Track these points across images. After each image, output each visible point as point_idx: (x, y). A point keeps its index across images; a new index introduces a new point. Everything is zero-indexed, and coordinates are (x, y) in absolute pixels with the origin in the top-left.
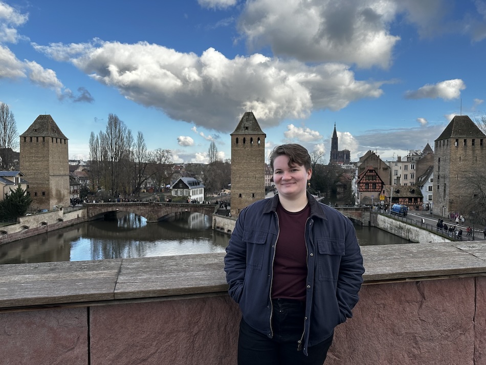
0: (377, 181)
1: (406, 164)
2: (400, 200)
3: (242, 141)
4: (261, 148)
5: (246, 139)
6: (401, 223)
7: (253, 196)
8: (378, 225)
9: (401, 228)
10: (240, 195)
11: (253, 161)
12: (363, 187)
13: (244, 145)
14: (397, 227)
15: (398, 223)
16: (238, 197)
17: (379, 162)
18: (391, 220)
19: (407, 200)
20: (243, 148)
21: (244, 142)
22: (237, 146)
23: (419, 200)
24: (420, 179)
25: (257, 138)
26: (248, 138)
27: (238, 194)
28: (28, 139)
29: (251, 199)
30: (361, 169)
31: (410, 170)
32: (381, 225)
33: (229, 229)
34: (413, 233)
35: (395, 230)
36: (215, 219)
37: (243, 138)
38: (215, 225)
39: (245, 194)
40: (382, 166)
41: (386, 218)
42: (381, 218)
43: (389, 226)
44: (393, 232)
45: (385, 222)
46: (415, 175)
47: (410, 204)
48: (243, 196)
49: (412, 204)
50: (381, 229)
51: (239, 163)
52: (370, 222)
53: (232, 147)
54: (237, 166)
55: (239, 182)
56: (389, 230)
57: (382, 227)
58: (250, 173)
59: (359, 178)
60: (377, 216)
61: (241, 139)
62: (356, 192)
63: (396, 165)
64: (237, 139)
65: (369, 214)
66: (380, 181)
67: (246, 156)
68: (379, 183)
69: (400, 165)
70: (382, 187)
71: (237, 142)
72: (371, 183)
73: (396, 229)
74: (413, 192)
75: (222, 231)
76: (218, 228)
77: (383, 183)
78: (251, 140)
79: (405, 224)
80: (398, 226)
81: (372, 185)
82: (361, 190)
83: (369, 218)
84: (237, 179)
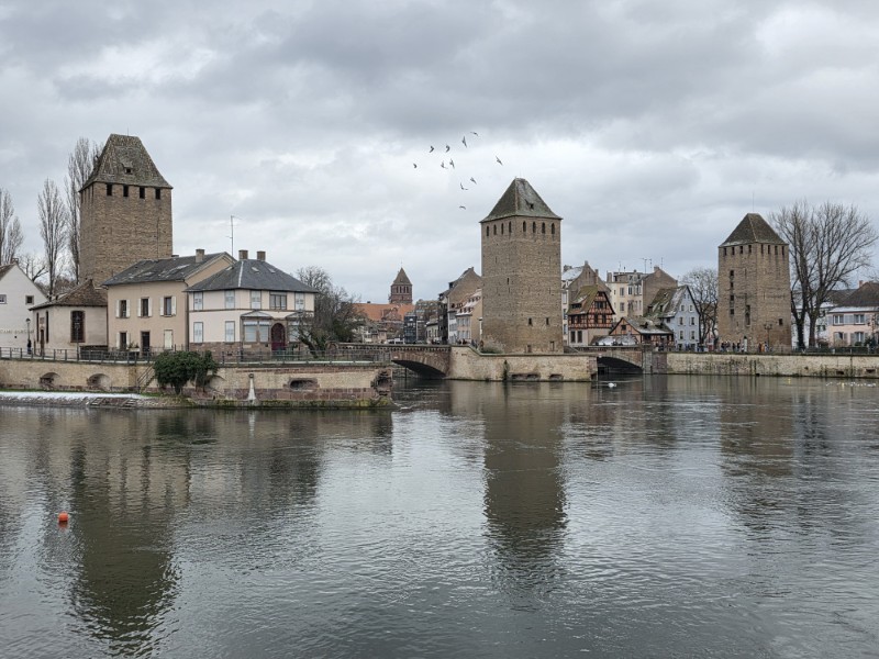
0: (608, 311)
1: (622, 286)
3: (532, 228)
4: (556, 242)
5: (536, 225)
7: (547, 323)
8: (671, 369)
9: (733, 362)
10: (530, 321)
11: (546, 263)
12: (591, 321)
13: (533, 235)
14: (723, 363)
16: (527, 324)
17: (596, 280)
18: (707, 356)
20: (533, 241)
21: (534, 231)
22: (525, 236)
23: (670, 338)
25: (551, 225)
26: (539, 224)
27: (526, 319)
28: (118, 190)
29: (545, 327)
31: (627, 296)
32: (679, 368)
33: (555, 373)
34: (767, 364)
35: (719, 368)
37: (532, 223)
38: (505, 373)
39: (537, 320)
41: (694, 356)
44: (714, 371)
45: (689, 362)
48: (534, 323)
51: (527, 265)
52: (652, 368)
54: (525, 270)
55: (527, 298)
56: (703, 371)
57: (682, 370)
58: (543, 284)
60: (666, 356)
61: (529, 223)
64: (524, 224)
65: (651, 354)
66: (611, 311)
67: (537, 254)
68: (609, 314)
71: (524, 230)
73: (723, 366)
75: (532, 378)
77: (613, 314)
80: (728, 361)
83: (650, 361)
84: (526, 293)
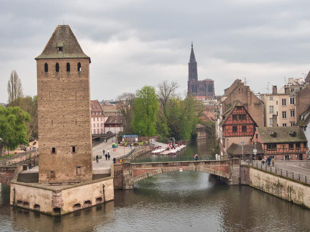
0: (248, 122)
1: (284, 97)
2: (278, 146)
3: (54, 68)
4: (83, 78)
5: (60, 66)
6: (279, 178)
7: (74, 150)
8: (251, 182)
9: (279, 185)
10: (54, 150)
11: (71, 98)
12: (229, 131)
13: (57, 74)
14: (275, 184)
15: (277, 178)
16: (50, 153)
17: (249, 95)
18: (267, 175)
19: (287, 146)
20: (56, 79)
21: (57, 70)
22: (47, 76)
23: (302, 145)
24: (302, 117)
25: (77, 64)
26: (63, 65)
27: (49, 148)
29: (70, 155)
30: (225, 105)
31: (289, 106)
32: (255, 182)
33: (37, 203)
34: (297, 192)
35: (273, 189)
36: (14, 190)
37: (55, 64)
38: (14, 199)
39: (61, 148)
40: (254, 101)
41: (261, 173)
42: (253, 172)
43: (265, 183)
44: (270, 191)
45: (259, 178)
46: (295, 112)
47: (291, 151)
48: (58, 151)
49: (294, 151)
50: (255, 189)
51: (50, 101)
52: (240, 179)
53: (38, 77)
54: (47, 106)
55: (50, 130)
56: (265, 189)
57: (256, 185)
58: (67, 116)
59: (224, 117)
60: (249, 170)
61: (52, 65)
62: (221, 137)
63: (271, 99)
64: (46, 65)
65: (239, 167)
66: (251, 122)
67: (61, 90)
68: (250, 124)
69: (276, 98)
70: (255, 130)
71: (46, 69)
72: (240, 125)
73: (275, 187)
74: (294, 135)
75: (26, 207)
76: (20, 202)
77: (255, 125)
78: (68, 66)
79: (285, 180)
80: (277, 183)
81: (241, 127)
82: (228, 135)
83: (238, 173)
84: (48, 126)
